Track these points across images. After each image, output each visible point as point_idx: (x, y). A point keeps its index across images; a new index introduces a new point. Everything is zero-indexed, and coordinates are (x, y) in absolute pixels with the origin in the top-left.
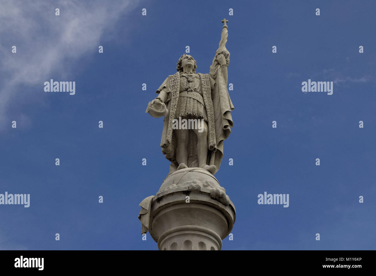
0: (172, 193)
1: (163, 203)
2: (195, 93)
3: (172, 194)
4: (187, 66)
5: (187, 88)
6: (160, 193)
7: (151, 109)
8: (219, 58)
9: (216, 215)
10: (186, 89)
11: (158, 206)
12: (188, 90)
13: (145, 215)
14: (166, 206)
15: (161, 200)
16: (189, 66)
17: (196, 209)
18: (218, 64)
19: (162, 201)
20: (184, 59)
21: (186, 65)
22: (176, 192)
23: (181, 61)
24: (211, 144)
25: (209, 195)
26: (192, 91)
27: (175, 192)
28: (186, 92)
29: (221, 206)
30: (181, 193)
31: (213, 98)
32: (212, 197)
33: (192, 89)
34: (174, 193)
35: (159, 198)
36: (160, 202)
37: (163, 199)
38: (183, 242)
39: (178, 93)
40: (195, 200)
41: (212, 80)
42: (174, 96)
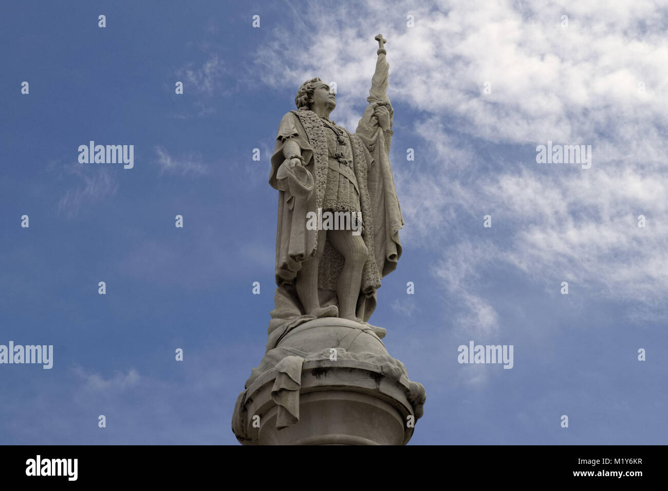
0: (350, 368)
1: (328, 380)
2: (350, 170)
3: (351, 370)
4: (326, 105)
5: (338, 155)
6: (325, 360)
7: (290, 174)
8: (382, 115)
10: (336, 155)
11: (314, 382)
12: (341, 159)
13: (291, 393)
14: (335, 388)
15: (324, 374)
16: (331, 107)
17: (383, 412)
18: (379, 124)
19: (326, 376)
20: (322, 88)
22: (359, 369)
23: (314, 89)
25: (406, 391)
26: (347, 163)
27: (357, 367)
28: (336, 162)
30: (367, 373)
32: (410, 397)
33: (347, 161)
34: (355, 369)
35: (322, 368)
36: (322, 376)
37: (329, 372)
39: (325, 158)
40: (388, 396)
42: (318, 161)
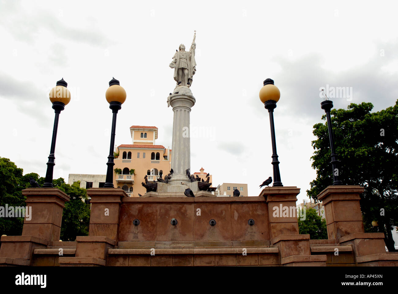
2: (184, 59)
8: (193, 46)
9: (189, 102)
18: (192, 48)
21: (182, 48)
24: (189, 77)
25: (187, 96)
28: (182, 59)
29: (191, 99)
31: (190, 61)
38: (179, 110)
39: (179, 59)
41: (190, 54)
